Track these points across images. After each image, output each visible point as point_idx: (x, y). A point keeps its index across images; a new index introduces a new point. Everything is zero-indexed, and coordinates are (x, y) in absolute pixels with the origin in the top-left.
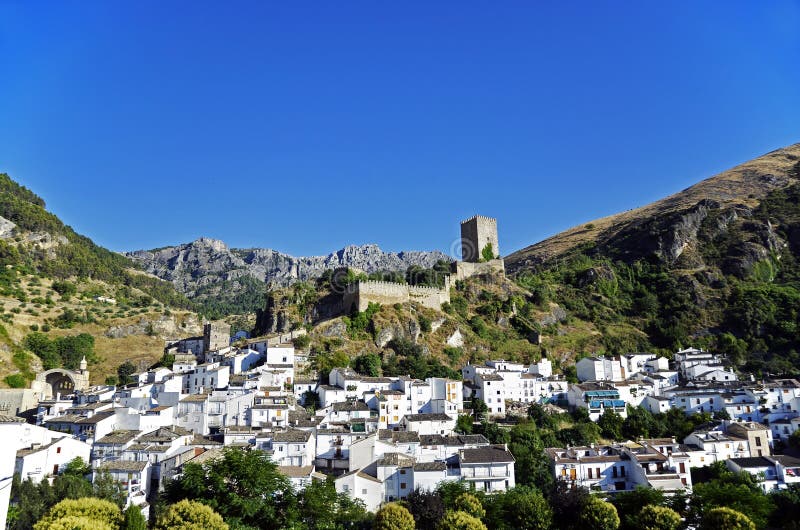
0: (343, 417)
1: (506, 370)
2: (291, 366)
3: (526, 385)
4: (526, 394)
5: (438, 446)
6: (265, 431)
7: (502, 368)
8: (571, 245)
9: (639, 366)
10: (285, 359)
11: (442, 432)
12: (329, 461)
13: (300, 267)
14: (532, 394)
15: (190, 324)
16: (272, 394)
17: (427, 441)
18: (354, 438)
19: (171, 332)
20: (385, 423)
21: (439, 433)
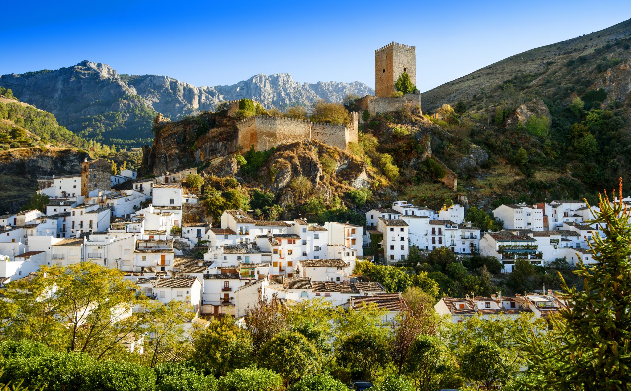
0: (232, 261)
1: (413, 216)
2: (179, 208)
3: (434, 233)
4: (434, 242)
5: (332, 293)
6: (147, 275)
7: (410, 213)
8: (507, 77)
9: (566, 215)
10: (172, 201)
11: (338, 279)
12: (216, 307)
13: (203, 98)
14: (440, 242)
15: (71, 161)
16: (156, 238)
17: (321, 287)
18: (243, 282)
19: (49, 170)
20: (278, 268)
21: (335, 280)
